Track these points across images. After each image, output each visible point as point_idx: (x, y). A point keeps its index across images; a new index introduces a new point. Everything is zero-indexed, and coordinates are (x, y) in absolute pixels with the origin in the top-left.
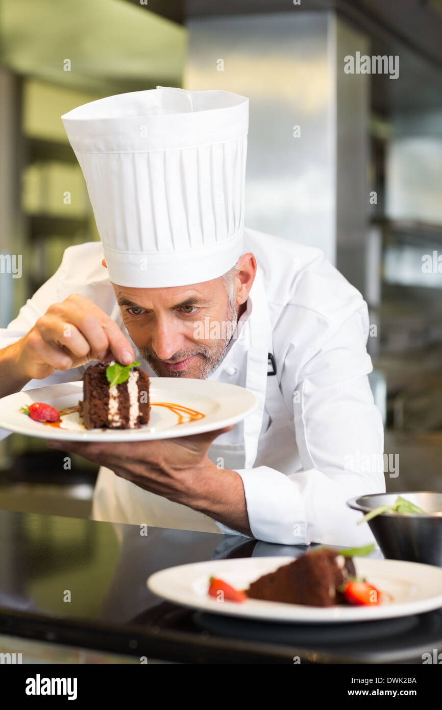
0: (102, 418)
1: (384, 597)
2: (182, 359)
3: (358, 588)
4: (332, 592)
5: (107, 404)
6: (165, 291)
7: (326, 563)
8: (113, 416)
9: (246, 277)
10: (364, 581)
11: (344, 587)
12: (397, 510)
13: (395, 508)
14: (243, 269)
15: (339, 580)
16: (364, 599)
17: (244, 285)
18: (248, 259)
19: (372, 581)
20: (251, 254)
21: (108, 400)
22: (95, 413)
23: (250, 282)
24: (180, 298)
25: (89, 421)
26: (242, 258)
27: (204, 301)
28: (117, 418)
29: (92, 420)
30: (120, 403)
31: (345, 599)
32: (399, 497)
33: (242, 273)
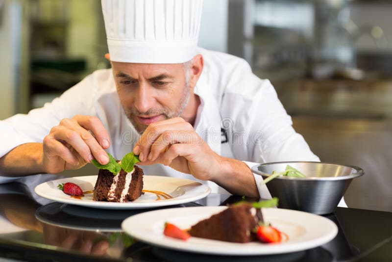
0: (104, 195)
1: (284, 237)
2: (153, 115)
3: (266, 231)
4: (248, 233)
5: (110, 186)
6: (147, 66)
7: (243, 213)
8: (111, 193)
9: (197, 70)
10: (270, 225)
11: (256, 229)
12: (286, 175)
13: (285, 173)
14: (195, 65)
15: (253, 225)
16: (271, 238)
17: (195, 76)
18: (199, 58)
19: (275, 225)
20: (201, 55)
21: (111, 184)
22: (101, 191)
23: (198, 74)
24: (156, 73)
25: (96, 195)
26: (195, 57)
27: (171, 77)
28: (112, 195)
29: (98, 196)
30: (118, 186)
31: (258, 238)
32: (288, 166)
33: (194, 67)
